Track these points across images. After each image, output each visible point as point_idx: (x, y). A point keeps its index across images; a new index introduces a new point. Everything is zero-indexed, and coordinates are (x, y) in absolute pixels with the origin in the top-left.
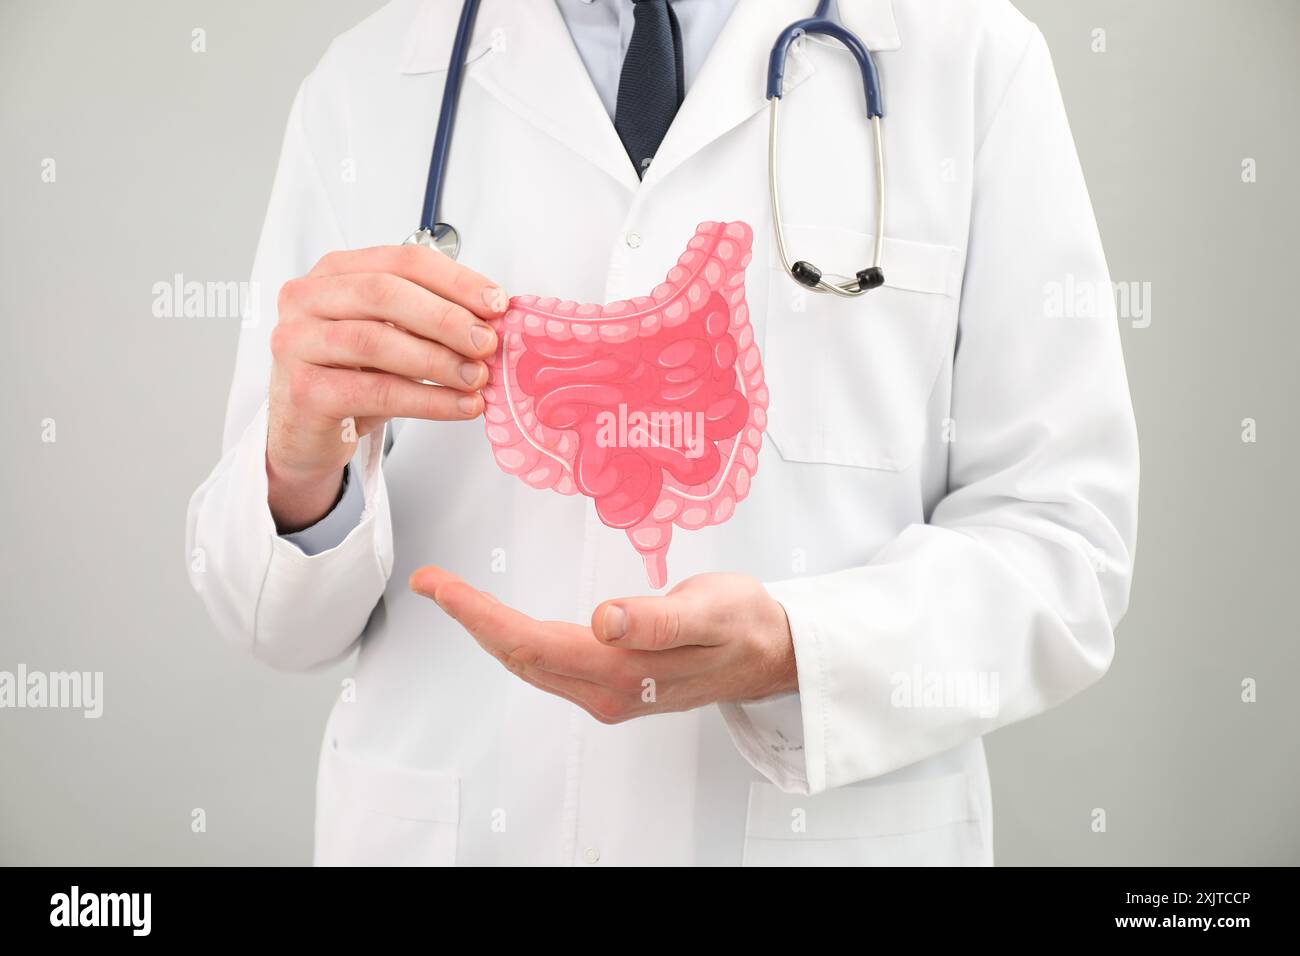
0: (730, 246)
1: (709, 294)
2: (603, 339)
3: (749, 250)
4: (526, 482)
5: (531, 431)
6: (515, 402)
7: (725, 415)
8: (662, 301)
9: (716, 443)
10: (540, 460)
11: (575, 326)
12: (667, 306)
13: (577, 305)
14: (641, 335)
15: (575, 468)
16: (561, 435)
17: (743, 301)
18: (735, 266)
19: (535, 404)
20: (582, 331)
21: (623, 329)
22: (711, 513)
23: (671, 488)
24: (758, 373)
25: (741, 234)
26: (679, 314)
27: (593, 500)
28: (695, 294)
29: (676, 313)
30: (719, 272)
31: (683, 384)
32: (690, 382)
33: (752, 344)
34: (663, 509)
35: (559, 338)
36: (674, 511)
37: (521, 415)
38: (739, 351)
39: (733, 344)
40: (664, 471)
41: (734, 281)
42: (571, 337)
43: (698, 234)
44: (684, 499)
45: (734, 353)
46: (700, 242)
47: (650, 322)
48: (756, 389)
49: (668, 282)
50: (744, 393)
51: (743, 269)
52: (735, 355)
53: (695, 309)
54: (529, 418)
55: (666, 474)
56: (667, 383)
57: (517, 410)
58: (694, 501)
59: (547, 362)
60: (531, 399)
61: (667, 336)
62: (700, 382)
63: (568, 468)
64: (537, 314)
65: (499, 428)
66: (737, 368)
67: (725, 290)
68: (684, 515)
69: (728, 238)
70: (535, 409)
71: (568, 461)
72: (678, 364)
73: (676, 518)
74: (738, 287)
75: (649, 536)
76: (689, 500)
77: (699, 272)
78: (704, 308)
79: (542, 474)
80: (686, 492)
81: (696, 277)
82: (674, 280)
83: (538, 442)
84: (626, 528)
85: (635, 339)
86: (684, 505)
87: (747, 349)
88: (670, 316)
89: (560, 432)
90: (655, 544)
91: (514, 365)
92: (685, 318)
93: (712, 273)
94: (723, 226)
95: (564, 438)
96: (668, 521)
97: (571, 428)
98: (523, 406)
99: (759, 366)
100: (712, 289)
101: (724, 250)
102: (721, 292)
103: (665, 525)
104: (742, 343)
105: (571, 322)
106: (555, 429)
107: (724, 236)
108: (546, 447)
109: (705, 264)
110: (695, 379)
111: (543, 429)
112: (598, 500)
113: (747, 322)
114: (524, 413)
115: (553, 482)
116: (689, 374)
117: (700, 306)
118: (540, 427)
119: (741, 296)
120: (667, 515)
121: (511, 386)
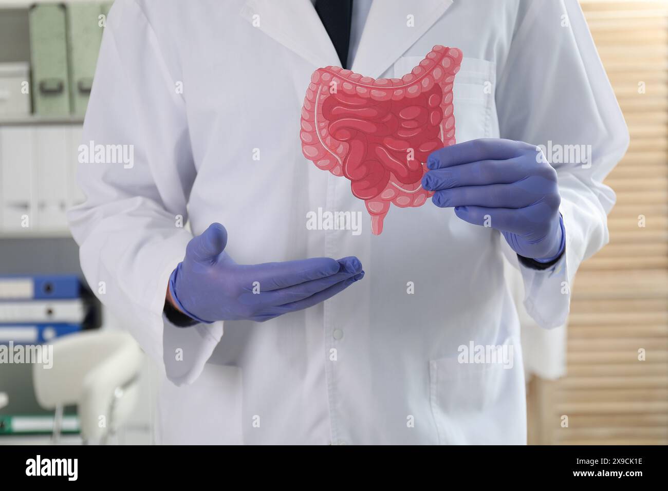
0: (449, 61)
1: (433, 84)
2: (372, 97)
3: (459, 65)
4: (317, 165)
5: (324, 139)
6: (318, 122)
7: (430, 150)
8: (407, 83)
9: (422, 164)
10: (326, 155)
11: (358, 87)
12: (410, 86)
13: (361, 76)
14: (393, 99)
15: (344, 163)
16: (340, 144)
17: (451, 91)
18: (450, 73)
19: (329, 125)
20: (361, 91)
21: (383, 94)
22: (413, 201)
23: (393, 183)
24: (452, 130)
25: (456, 56)
26: (415, 91)
27: (350, 181)
28: (426, 83)
29: (413, 91)
30: (441, 74)
31: (411, 129)
32: (414, 129)
33: (452, 115)
34: (387, 194)
35: (348, 92)
36: (392, 196)
37: (320, 129)
38: (444, 117)
39: (442, 113)
40: (391, 173)
41: (448, 80)
42: (354, 93)
43: (433, 51)
44: (400, 190)
45: (441, 118)
46: (433, 56)
47: (399, 93)
48: (450, 139)
49: (412, 73)
50: (442, 140)
51: (454, 74)
52: (442, 118)
53: (424, 91)
54: (324, 132)
55: (392, 175)
56: (402, 127)
57: (319, 126)
58: (405, 193)
59: (340, 104)
60: (328, 122)
61: (406, 102)
62: (419, 130)
63: (340, 162)
64: (339, 78)
65: (307, 134)
66: (441, 126)
67: (442, 84)
68: (398, 199)
69: (450, 57)
70: (328, 127)
71: (341, 158)
72: (410, 118)
73: (393, 199)
74: (449, 84)
75: (377, 206)
76: (402, 191)
77: (430, 71)
78: (430, 91)
79: (326, 162)
80: (401, 187)
81: (428, 74)
82: (416, 73)
83: (326, 144)
84: (365, 200)
85: (388, 101)
86: (399, 193)
87: (449, 117)
88: (410, 92)
89: (339, 142)
90: (379, 211)
91: (322, 103)
92: (417, 95)
93: (437, 73)
94: (447, 49)
95: (341, 146)
96: (389, 200)
97: (345, 141)
98: (322, 124)
99: (453, 128)
100: (436, 82)
101: (446, 63)
102: (440, 84)
103: (386, 203)
104: (446, 113)
105: (356, 85)
106: (338, 140)
107: (447, 55)
108: (330, 149)
109: (433, 69)
110: (417, 128)
111: (331, 139)
112: (353, 182)
113: (451, 103)
114: (322, 129)
115: (331, 168)
116: (414, 124)
117: (428, 90)
118: (329, 137)
119: (450, 88)
120: (388, 197)
121: (318, 113)
